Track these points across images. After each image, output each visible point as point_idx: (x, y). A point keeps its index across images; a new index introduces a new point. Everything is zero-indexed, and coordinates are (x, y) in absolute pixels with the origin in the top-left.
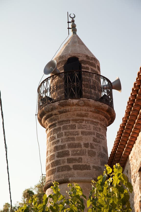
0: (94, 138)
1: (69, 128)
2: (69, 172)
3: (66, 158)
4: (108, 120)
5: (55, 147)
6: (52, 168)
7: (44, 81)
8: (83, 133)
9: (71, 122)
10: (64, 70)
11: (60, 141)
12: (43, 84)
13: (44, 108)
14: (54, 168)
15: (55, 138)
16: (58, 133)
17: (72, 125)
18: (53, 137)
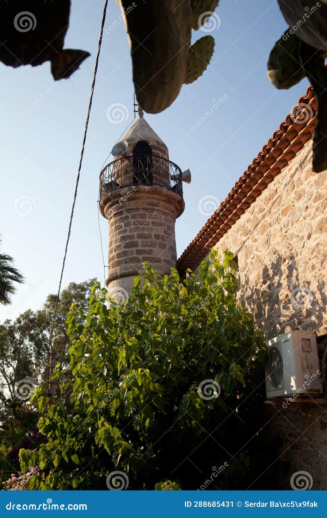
0: (165, 230)
1: (138, 217)
2: (138, 264)
3: (135, 249)
4: (177, 212)
5: (122, 237)
6: (118, 260)
7: (110, 164)
8: (153, 223)
9: (141, 211)
10: (133, 154)
11: (128, 230)
12: (108, 167)
13: (110, 194)
14: (121, 259)
15: (121, 227)
16: (126, 222)
17: (142, 214)
18: (119, 226)
